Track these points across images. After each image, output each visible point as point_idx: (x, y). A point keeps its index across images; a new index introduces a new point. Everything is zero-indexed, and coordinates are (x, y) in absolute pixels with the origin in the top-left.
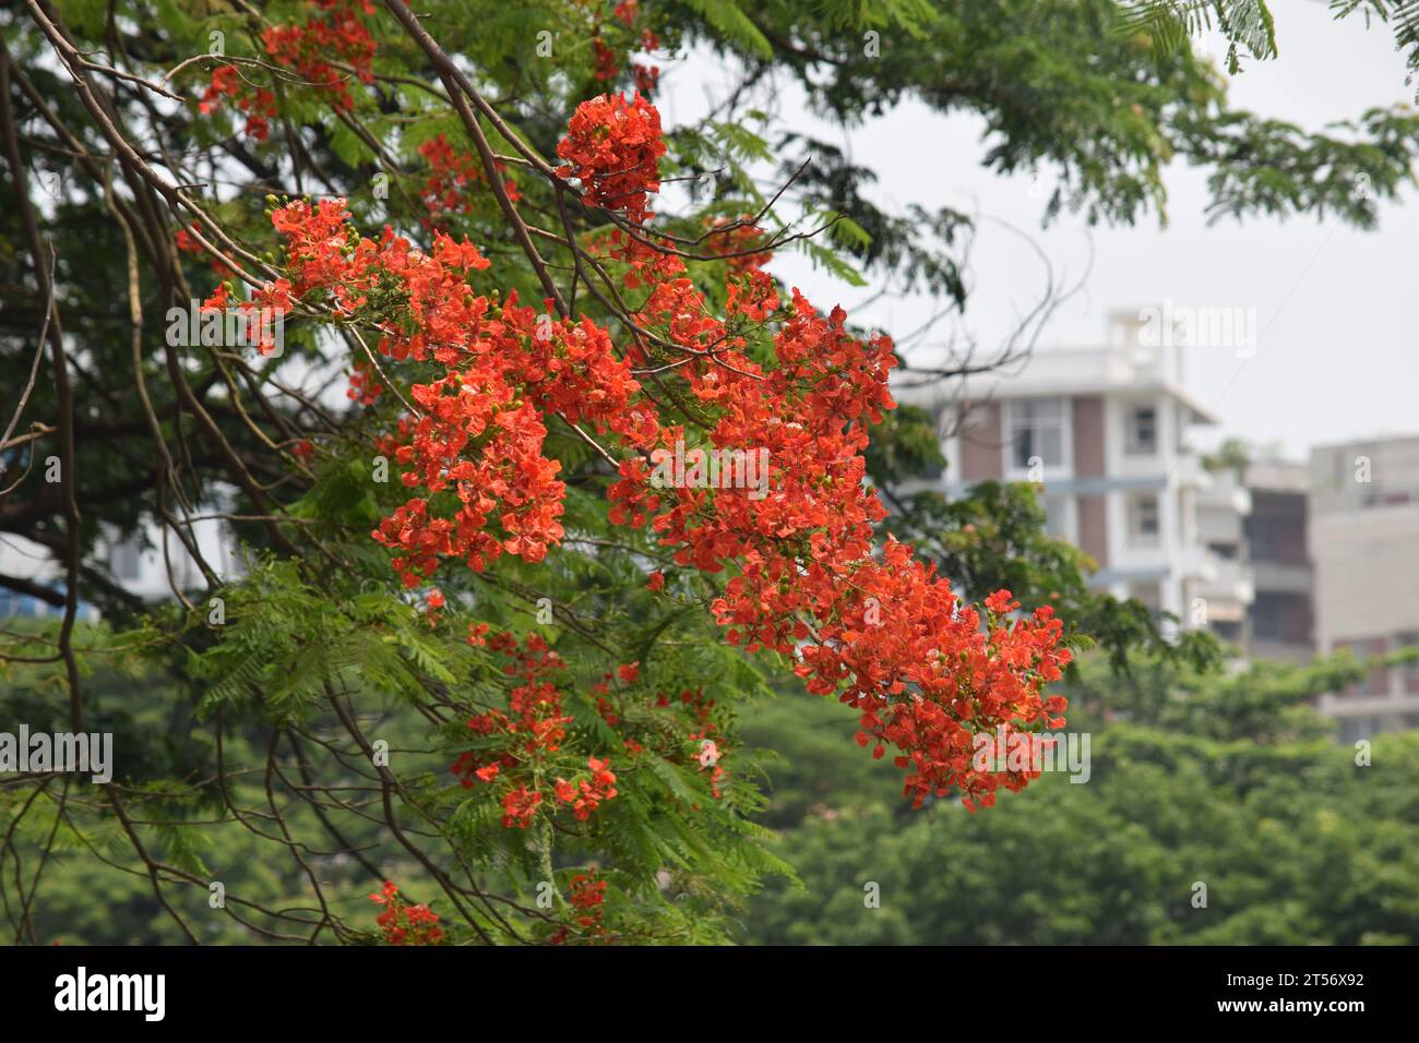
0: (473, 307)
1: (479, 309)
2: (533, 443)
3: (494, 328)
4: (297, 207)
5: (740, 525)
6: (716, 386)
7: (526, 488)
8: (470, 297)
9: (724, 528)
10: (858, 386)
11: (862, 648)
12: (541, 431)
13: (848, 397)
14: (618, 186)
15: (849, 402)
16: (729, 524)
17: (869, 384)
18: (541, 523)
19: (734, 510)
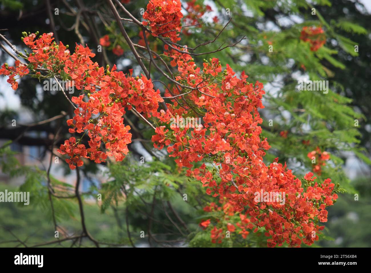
0: (99, 71)
1: (100, 71)
2: (119, 118)
3: (107, 78)
4: (33, 36)
5: (198, 150)
6: (204, 101)
7: (116, 134)
8: (98, 67)
9: (192, 151)
10: (251, 100)
11: (251, 194)
12: (122, 115)
13: (247, 104)
14: (165, 28)
15: (248, 106)
16: (194, 149)
17: (255, 99)
18: (120, 147)
19: (196, 144)
